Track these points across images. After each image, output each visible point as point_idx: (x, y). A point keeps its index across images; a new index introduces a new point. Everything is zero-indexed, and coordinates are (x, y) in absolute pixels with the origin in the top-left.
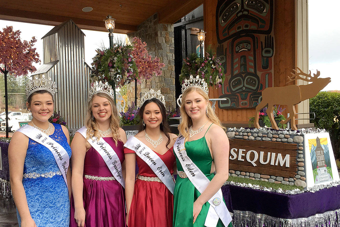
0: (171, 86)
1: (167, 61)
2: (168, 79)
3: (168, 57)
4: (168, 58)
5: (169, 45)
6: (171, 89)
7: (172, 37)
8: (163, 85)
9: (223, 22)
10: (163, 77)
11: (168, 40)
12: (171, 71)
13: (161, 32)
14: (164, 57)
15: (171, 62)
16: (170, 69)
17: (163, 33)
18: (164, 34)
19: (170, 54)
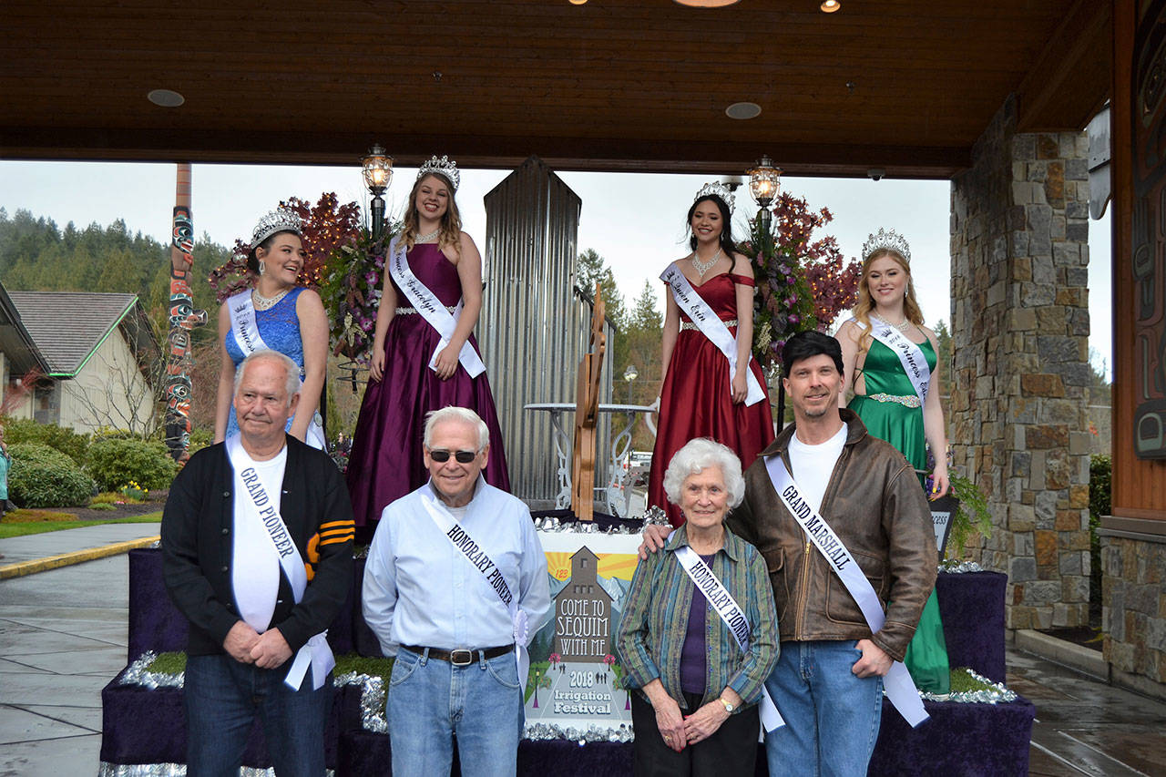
0: (1069, 368)
1: (1054, 272)
2: (1054, 340)
3: (1056, 257)
4: (1056, 260)
5: (1062, 212)
6: (1069, 378)
7: (1079, 180)
8: (1032, 362)
9: (1147, 110)
10: (1031, 333)
11: (1059, 193)
12: (1071, 308)
13: (1028, 164)
14: (1039, 258)
15: (1069, 274)
16: (1067, 301)
17: (1039, 165)
18: (1040, 170)
19: (1069, 243)
